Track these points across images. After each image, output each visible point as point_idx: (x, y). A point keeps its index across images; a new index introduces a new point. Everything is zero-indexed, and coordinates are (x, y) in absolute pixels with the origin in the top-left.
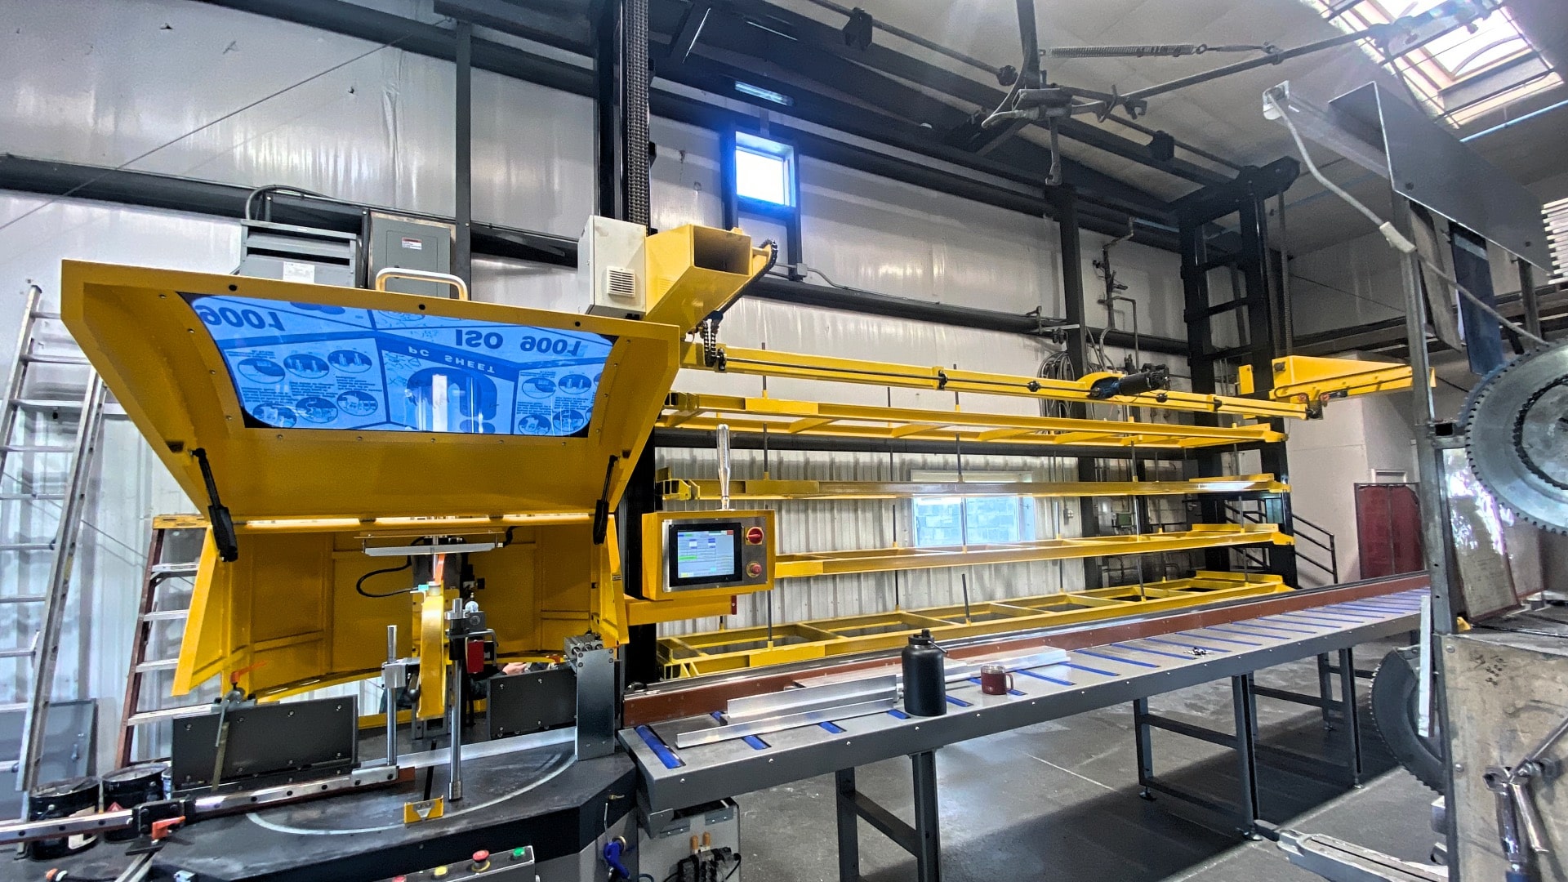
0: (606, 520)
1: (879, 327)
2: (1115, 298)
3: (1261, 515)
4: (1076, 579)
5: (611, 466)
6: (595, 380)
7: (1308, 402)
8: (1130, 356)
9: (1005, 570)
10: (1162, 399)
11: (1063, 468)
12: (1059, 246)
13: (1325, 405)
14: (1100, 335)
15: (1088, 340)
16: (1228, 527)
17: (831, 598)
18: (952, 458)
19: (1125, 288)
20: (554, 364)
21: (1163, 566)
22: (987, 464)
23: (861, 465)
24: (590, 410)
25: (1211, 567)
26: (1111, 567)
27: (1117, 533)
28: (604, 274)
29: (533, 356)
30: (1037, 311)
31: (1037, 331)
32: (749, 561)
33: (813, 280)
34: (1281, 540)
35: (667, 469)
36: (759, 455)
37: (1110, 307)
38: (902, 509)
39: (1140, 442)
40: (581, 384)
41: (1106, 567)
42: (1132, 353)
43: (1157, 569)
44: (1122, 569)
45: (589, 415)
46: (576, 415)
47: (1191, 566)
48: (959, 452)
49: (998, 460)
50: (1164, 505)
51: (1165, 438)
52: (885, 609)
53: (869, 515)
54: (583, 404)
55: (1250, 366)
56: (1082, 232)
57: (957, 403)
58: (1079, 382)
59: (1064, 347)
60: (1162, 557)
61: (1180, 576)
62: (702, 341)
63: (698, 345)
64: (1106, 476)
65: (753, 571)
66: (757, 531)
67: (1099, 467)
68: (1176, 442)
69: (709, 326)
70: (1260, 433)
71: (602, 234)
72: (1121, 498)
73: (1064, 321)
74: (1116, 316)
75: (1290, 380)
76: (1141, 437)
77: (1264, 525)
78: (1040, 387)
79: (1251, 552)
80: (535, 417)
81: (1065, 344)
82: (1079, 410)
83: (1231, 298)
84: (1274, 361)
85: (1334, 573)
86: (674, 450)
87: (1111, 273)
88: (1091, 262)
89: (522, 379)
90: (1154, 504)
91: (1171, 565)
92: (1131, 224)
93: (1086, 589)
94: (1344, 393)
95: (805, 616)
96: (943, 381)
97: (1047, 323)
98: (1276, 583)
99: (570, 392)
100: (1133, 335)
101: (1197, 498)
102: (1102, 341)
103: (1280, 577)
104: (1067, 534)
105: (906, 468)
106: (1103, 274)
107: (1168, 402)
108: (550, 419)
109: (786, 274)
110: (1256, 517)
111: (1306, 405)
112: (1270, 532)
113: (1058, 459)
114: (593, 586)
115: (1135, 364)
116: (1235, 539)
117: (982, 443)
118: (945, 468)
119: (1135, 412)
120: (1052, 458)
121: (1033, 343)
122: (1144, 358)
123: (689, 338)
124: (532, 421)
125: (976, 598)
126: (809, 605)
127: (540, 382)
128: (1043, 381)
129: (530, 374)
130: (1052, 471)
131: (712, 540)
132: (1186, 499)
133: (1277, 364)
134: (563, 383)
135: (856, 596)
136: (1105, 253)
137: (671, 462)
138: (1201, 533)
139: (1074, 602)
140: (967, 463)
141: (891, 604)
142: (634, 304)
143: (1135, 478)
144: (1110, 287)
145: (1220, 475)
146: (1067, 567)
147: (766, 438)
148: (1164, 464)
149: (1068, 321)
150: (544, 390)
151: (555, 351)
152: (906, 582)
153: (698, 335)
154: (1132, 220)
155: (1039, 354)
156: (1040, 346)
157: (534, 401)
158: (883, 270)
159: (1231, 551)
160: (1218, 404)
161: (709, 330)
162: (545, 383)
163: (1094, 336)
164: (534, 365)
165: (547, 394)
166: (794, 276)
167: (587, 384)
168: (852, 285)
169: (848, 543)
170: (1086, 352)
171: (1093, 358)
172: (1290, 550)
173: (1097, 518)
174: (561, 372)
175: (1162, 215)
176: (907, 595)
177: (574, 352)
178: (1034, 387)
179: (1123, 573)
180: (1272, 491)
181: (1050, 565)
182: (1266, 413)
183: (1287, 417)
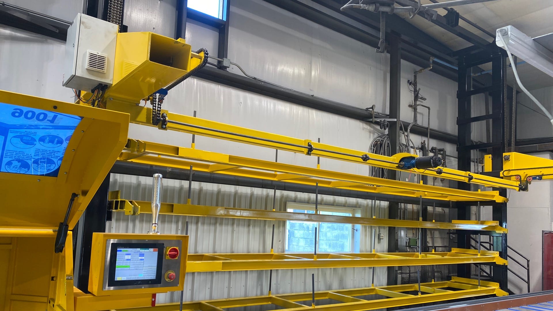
0: (66, 235)
1: (274, 106)
2: (418, 105)
3: (490, 244)
4: (382, 278)
5: (72, 200)
6: (66, 140)
7: (520, 181)
8: (424, 141)
9: (340, 271)
10: (440, 172)
11: (380, 208)
12: (389, 69)
13: (530, 183)
14: (408, 126)
15: (401, 129)
16: (472, 251)
17: (226, 284)
18: (313, 196)
19: (425, 99)
20: (37, 127)
21: (433, 272)
22: (334, 201)
23: (255, 196)
24: (61, 159)
25: (460, 275)
26: (403, 272)
27: (408, 250)
28: (85, 55)
29: (21, 121)
30: (372, 108)
31: (371, 120)
32: (167, 271)
33: (233, 70)
34: (500, 261)
35: (117, 192)
36: (185, 184)
37: (415, 110)
38: (279, 227)
39: (425, 195)
40: (56, 141)
41: (400, 272)
42: (425, 139)
43: (430, 274)
44: (409, 273)
45: (60, 162)
46: (50, 162)
47: (449, 273)
48: (317, 192)
49: (341, 199)
50: (437, 234)
51: (440, 195)
52: (262, 294)
53: (257, 230)
54: (56, 155)
55: (490, 155)
56: (402, 61)
57: (318, 163)
58: (392, 157)
59: (387, 132)
60: (433, 268)
61: (443, 279)
62: (151, 107)
63: (148, 109)
64: (405, 216)
65: (170, 278)
66: (175, 250)
67: (401, 209)
68: (446, 197)
69: (157, 97)
70: (493, 196)
71: (86, 27)
72: (413, 229)
73: (387, 115)
74: (418, 116)
75: (512, 167)
76: (426, 193)
77: (492, 252)
78: (369, 159)
79: (483, 267)
80: (19, 161)
81: (387, 130)
82: (392, 175)
83: (484, 113)
84: (504, 154)
85: (528, 283)
86: (125, 176)
87: (418, 89)
88: (407, 81)
89: (10, 135)
90: (431, 233)
91: (438, 272)
92: (431, 61)
93: (388, 285)
94: (540, 177)
95: (208, 297)
96: (310, 150)
97: (378, 116)
98: (495, 287)
99: (47, 146)
100: (427, 129)
101: (455, 232)
102: (409, 130)
103: (498, 284)
104: (379, 249)
105: (284, 200)
106: (413, 90)
107: (443, 174)
108: (30, 162)
109: (216, 63)
110: (487, 245)
111: (519, 183)
112: (494, 256)
113: (378, 202)
114: (52, 279)
115: (427, 147)
116: (474, 259)
117: (333, 188)
118: (308, 202)
119: (424, 178)
120: (374, 201)
121: (369, 127)
122: (433, 143)
123: (142, 103)
124: (15, 163)
125: (320, 288)
126: (211, 288)
127: (25, 138)
128: (371, 155)
129: (17, 132)
130: (373, 209)
131: (142, 255)
132: (450, 232)
133: (505, 156)
134: (42, 139)
135: (243, 283)
136: (415, 77)
137: (122, 185)
138: (456, 254)
139: (380, 293)
140: (322, 200)
141: (266, 290)
142: (105, 78)
143: (421, 219)
144: (416, 98)
145: (469, 219)
146: (377, 271)
147: (192, 173)
148: (439, 209)
149: (391, 116)
150: (27, 143)
151: (38, 119)
152: (277, 275)
153: (149, 102)
154: (432, 59)
155: (372, 135)
156: (372, 129)
157: (19, 150)
158: (280, 68)
159: (473, 266)
160: (471, 178)
161: (157, 100)
162: (28, 138)
163: (405, 127)
164: (21, 127)
165: (29, 146)
166: (220, 66)
167: (60, 142)
168: (259, 76)
169: (241, 248)
170: (399, 136)
171: (403, 141)
172: (505, 268)
173: (397, 240)
174: (41, 133)
175: (449, 58)
176: (277, 284)
177: (52, 121)
178: (365, 158)
179: (410, 276)
180: (497, 232)
181: (367, 270)
182: (497, 185)
183: (509, 188)
